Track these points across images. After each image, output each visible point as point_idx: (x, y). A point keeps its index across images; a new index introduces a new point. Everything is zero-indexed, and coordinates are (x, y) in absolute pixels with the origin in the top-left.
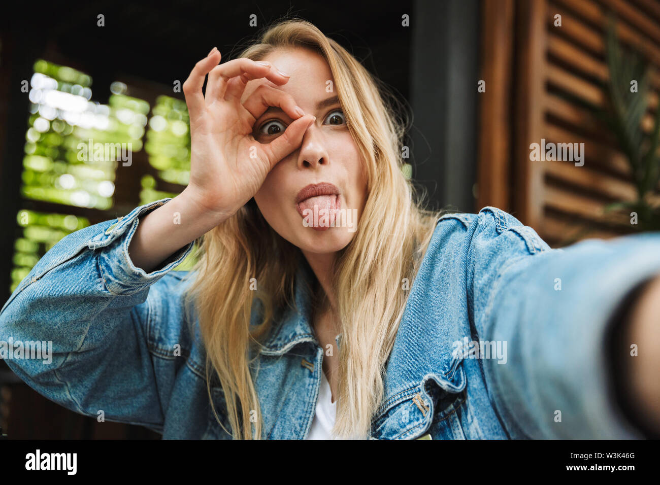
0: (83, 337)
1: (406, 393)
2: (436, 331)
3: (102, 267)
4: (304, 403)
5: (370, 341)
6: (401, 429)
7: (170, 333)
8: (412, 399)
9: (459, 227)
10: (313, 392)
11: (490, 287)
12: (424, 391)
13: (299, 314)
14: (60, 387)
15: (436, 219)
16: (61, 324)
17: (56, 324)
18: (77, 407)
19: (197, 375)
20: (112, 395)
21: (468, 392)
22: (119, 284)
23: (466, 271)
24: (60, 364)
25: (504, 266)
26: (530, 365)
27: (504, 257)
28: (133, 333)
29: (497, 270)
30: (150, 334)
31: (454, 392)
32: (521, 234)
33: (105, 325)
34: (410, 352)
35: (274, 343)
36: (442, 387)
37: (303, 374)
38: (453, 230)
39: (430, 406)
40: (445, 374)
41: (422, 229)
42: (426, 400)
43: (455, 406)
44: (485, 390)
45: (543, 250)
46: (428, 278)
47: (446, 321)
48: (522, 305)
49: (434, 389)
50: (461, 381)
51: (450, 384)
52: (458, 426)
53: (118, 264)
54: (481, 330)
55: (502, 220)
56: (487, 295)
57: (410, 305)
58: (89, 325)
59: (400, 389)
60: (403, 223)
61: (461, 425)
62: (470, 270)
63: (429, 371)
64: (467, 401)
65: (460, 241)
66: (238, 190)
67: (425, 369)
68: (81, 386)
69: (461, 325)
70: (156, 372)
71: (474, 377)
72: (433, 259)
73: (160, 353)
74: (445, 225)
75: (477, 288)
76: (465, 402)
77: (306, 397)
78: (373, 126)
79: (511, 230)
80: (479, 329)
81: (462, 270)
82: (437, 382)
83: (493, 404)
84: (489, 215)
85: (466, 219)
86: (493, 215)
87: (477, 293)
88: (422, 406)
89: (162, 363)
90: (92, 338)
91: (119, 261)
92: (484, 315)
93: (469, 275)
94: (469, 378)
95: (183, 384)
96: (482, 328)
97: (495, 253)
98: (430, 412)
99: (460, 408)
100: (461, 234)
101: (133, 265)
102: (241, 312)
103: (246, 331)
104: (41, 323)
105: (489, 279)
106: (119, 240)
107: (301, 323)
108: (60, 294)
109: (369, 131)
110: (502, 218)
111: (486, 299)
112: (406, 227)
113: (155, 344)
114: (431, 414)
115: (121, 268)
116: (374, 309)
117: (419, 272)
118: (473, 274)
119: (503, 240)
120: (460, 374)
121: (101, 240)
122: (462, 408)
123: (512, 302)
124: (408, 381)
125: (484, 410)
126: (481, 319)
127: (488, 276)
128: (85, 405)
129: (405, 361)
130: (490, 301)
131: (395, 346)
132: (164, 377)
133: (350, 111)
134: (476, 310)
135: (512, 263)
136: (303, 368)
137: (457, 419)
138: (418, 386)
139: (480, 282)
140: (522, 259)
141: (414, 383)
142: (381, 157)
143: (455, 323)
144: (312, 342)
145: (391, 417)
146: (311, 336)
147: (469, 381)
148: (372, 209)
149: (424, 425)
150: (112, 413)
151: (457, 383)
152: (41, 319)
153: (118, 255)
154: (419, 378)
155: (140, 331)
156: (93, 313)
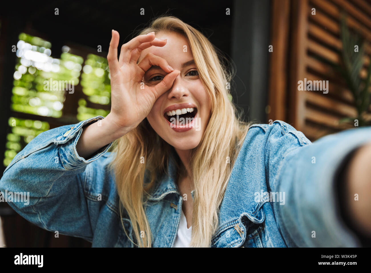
0: (49, 190)
1: (231, 224)
2: (248, 189)
3: (61, 155)
4: (172, 227)
5: (210, 195)
6: (228, 244)
7: (97, 186)
8: (234, 227)
9: (261, 132)
10: (177, 221)
11: (278, 164)
12: (241, 223)
13: (170, 178)
14: (35, 215)
15: (248, 127)
16: (37, 183)
17: (34, 182)
18: (44, 226)
19: (112, 211)
20: (64, 220)
21: (265, 223)
22: (70, 165)
23: (265, 156)
24: (36, 203)
25: (286, 153)
26: (299, 203)
27: (286, 147)
28: (76, 186)
29: (282, 155)
30: (86, 187)
31: (258, 223)
32: (296, 135)
33: (61, 184)
34: (233, 201)
35: (155, 194)
36: (251, 220)
37: (172, 211)
38: (257, 133)
39: (244, 231)
40: (253, 213)
41: (240, 132)
42: (242, 228)
43: (258, 231)
44: (275, 222)
45: (308, 144)
46: (243, 160)
47: (253, 184)
48: (295, 171)
49: (246, 222)
50: (262, 217)
51: (256, 219)
52: (260, 242)
53: (70, 154)
54: (273, 188)
55: (285, 128)
56: (276, 169)
57: (233, 174)
58: (53, 184)
59: (227, 221)
60: (230, 130)
61: (262, 242)
62: (267, 155)
63: (243, 212)
64: (265, 228)
65: (261, 139)
66: (139, 114)
67: (241, 211)
68: (46, 215)
69: (262, 186)
70: (89, 208)
71: (269, 215)
72: (246, 149)
73: (91, 198)
74: (253, 131)
75: (271, 165)
76: (264, 229)
77: (173, 224)
78: (214, 76)
79: (290, 133)
80: (272, 188)
81: (263, 155)
82: (248, 217)
83: (279, 230)
84: (277, 125)
85: (265, 127)
86: (280, 125)
87: (271, 168)
88: (240, 231)
89: (92, 203)
90: (54, 191)
91: (71, 153)
92: (275, 180)
93: (266, 158)
94: (266, 215)
95: (104, 215)
96: (274, 187)
97: (281, 145)
98: (244, 234)
99: (261, 232)
100: (262, 136)
101: (78, 156)
102: (138, 176)
103: (141, 187)
104: (26, 181)
105: (277, 160)
106: (71, 141)
107: (171, 182)
108: (37, 167)
109: (212, 80)
110: (285, 126)
111: (276, 171)
112: (231, 133)
113: (89, 193)
114: (245, 235)
115: (72, 157)
116: (213, 177)
117: (238, 156)
118: (269, 157)
119: (286, 138)
120: (261, 213)
121: (61, 140)
122: (262, 232)
123: (289, 171)
124: (231, 217)
125: (274, 233)
126: (273, 182)
127: (277, 158)
128: (49, 225)
129: (230, 205)
130: (278, 172)
131: (224, 197)
132: (94, 211)
133: (201, 69)
134: (270, 177)
135: (290, 151)
136: (172, 207)
137: (259, 239)
138: (238, 220)
139: (272, 161)
140: (296, 148)
141: (235, 218)
142: (219, 94)
143: (259, 184)
144: (177, 193)
145: (222, 237)
146: (176, 189)
147: (266, 217)
148: (213, 123)
149: (241, 241)
150: (63, 230)
151: (260, 218)
152: (26, 179)
153: (70, 150)
154: (238, 215)
155: (80, 185)
156: (55, 178)
